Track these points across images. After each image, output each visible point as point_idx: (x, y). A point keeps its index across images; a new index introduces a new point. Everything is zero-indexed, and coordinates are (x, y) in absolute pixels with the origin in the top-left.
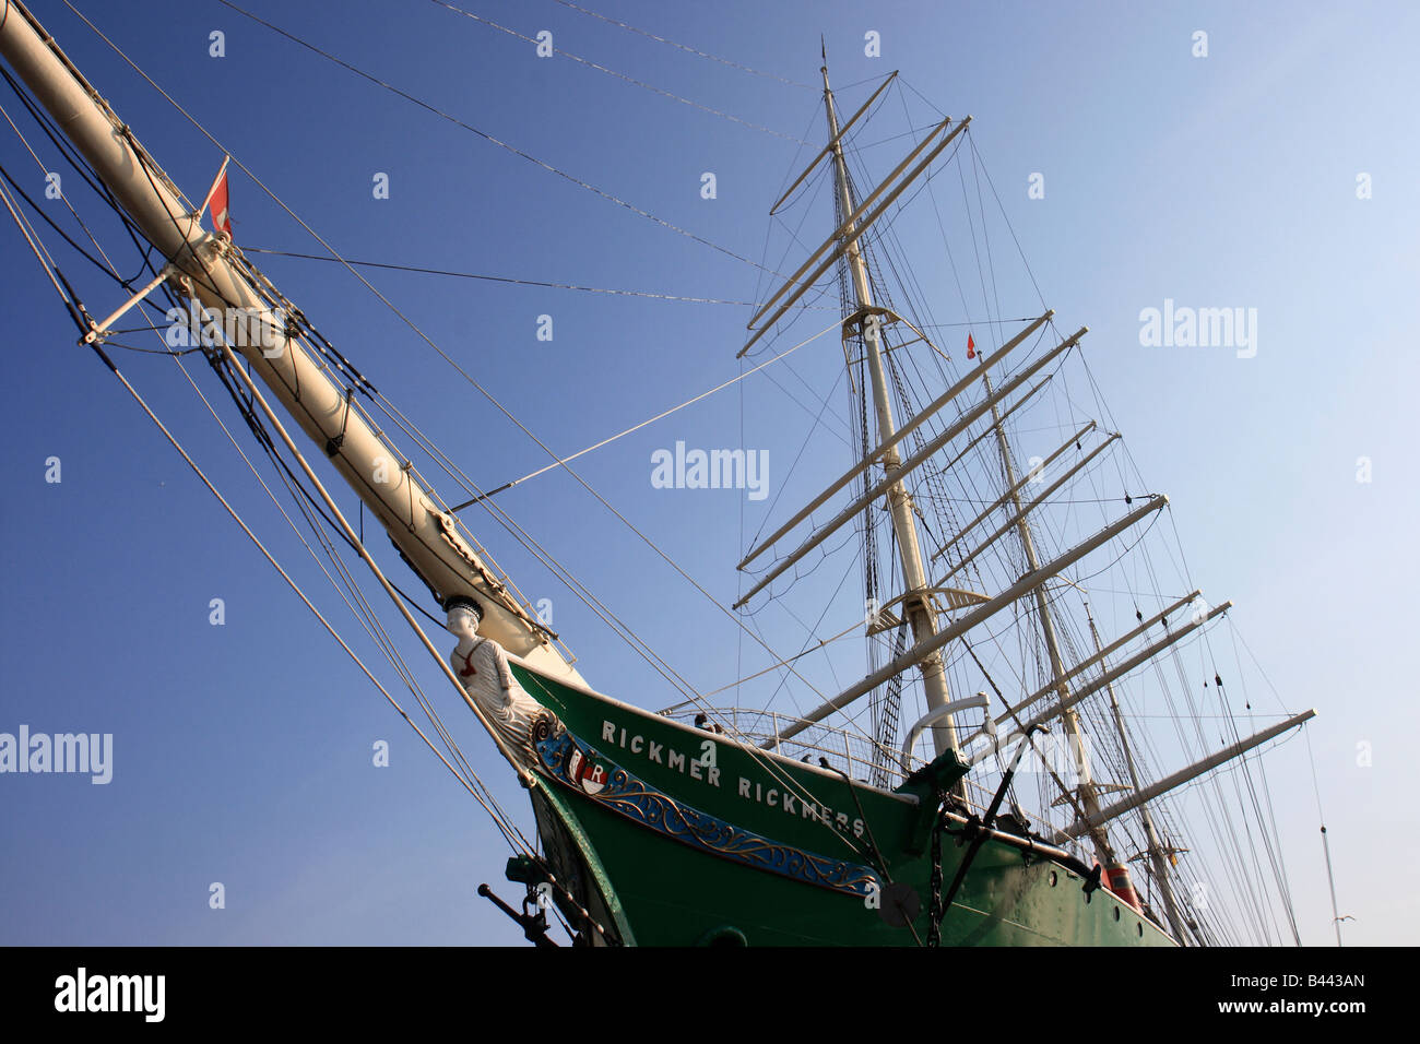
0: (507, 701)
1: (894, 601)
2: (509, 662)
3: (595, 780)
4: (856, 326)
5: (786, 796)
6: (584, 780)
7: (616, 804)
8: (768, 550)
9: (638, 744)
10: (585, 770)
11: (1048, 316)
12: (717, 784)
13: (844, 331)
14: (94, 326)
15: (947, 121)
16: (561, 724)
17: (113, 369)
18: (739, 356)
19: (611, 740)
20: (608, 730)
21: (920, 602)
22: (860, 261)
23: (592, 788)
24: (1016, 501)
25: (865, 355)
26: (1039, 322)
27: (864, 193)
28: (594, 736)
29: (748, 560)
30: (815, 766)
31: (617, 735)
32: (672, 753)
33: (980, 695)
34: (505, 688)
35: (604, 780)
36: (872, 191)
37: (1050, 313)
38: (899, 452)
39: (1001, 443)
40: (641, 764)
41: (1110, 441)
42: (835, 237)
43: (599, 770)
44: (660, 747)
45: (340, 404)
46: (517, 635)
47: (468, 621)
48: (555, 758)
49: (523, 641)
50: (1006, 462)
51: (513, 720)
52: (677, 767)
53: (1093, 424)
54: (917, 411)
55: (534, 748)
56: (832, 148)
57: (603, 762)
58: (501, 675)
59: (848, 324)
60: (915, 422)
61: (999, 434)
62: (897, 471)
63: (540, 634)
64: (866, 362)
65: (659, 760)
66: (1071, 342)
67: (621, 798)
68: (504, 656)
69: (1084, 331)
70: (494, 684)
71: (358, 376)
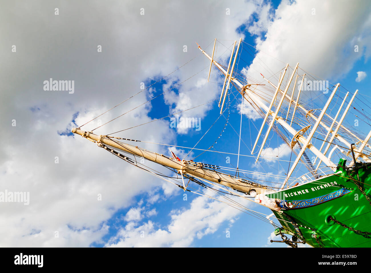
2: (266, 195)
5: (320, 186)
6: (289, 206)
9: (292, 194)
12: (308, 192)
19: (288, 197)
21: (298, 135)
31: (288, 195)
32: (298, 192)
35: (292, 204)
40: (295, 197)
52: (300, 194)
57: (289, 201)
65: (297, 195)
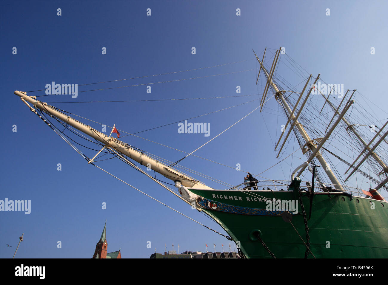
0: (189, 197)
1: (305, 146)
2: (188, 189)
3: (214, 206)
4: (278, 96)
6: (212, 207)
7: (221, 210)
8: (278, 145)
9: (221, 197)
10: (212, 205)
11: (311, 76)
12: (242, 200)
13: (276, 98)
14: (90, 160)
15: (277, 50)
16: (203, 198)
17: (95, 165)
18: (260, 112)
19: (215, 198)
20: (214, 196)
21: (310, 144)
22: (274, 84)
23: (214, 208)
24: (338, 113)
25: (282, 102)
26: (309, 78)
27: (269, 71)
28: (212, 198)
29: (276, 148)
30: (266, 190)
31: (216, 196)
32: (229, 196)
33: (305, 162)
34: (188, 194)
35: (216, 206)
36: (270, 69)
37: (311, 75)
38: (294, 116)
39: (330, 103)
40: (223, 200)
41: (354, 92)
42: (267, 83)
43: (214, 204)
44: (226, 196)
45: (141, 156)
46: (190, 184)
47: (179, 184)
48: (204, 205)
49: (191, 184)
50: (333, 107)
51: (192, 199)
52: (231, 199)
53: (348, 90)
54: (294, 105)
55: (199, 204)
56: (261, 67)
57: (215, 202)
58: (187, 192)
59: (276, 97)
60: (295, 108)
61: (328, 102)
62: (295, 120)
63: (194, 182)
64: (283, 103)
65: (227, 199)
66: (318, 78)
67: (222, 208)
68: (186, 188)
69: (319, 75)
70: (186, 194)
71: (140, 150)
